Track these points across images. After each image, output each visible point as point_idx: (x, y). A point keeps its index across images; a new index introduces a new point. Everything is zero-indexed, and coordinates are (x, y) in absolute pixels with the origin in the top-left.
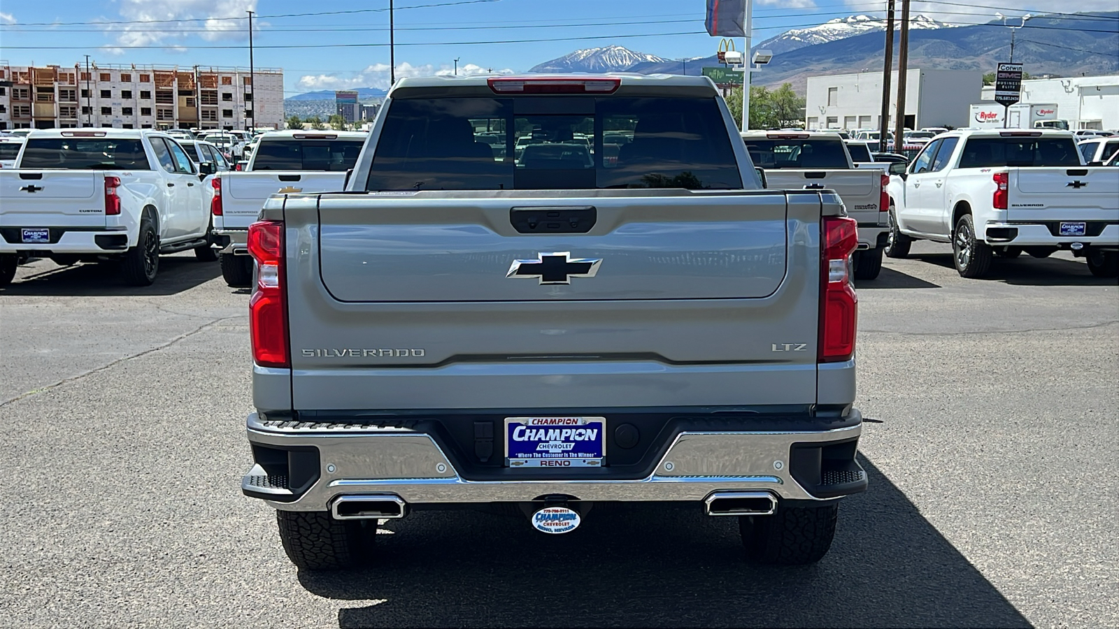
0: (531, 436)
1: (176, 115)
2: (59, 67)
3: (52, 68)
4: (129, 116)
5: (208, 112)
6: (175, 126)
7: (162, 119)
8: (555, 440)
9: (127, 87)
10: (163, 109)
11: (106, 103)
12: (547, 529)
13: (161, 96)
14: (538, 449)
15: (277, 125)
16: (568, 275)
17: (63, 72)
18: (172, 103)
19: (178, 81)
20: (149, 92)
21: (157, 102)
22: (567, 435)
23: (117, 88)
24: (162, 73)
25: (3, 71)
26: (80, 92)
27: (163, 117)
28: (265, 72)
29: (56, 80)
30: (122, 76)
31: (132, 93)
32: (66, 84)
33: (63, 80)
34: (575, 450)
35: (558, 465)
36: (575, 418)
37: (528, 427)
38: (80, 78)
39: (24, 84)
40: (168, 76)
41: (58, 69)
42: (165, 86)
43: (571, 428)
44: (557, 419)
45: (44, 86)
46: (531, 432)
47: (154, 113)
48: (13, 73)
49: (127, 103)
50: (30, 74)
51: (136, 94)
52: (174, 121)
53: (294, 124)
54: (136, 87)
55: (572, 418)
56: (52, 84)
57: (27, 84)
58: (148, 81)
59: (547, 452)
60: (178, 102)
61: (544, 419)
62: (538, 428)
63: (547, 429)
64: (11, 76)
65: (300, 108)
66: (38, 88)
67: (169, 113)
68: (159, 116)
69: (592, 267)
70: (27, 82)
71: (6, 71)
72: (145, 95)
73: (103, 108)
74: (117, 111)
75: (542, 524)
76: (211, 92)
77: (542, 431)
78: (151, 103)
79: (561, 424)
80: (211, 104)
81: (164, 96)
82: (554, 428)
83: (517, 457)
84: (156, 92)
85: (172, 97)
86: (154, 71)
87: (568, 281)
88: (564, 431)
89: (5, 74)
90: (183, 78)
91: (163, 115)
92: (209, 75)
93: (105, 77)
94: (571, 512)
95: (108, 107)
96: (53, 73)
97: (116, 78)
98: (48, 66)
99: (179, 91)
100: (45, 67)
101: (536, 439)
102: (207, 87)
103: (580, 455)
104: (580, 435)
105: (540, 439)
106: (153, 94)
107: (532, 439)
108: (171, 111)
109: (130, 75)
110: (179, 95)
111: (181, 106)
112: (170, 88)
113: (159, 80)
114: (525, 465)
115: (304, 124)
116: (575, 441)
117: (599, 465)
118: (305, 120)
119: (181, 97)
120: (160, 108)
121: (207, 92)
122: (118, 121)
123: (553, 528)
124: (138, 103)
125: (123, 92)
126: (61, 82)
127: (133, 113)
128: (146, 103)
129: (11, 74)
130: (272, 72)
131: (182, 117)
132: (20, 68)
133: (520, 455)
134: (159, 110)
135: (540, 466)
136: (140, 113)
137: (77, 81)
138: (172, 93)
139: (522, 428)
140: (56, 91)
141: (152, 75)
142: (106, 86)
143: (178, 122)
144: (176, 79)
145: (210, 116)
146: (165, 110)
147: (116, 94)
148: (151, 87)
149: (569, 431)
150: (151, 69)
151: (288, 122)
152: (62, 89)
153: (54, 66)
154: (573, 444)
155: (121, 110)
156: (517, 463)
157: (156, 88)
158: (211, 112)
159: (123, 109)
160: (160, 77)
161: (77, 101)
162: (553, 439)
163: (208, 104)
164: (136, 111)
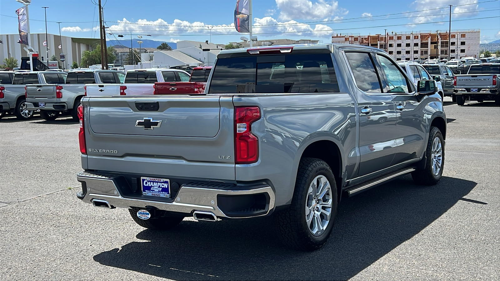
0: (149, 184)
1: (429, 53)
2: (380, 35)
3: (377, 35)
4: (409, 55)
5: (444, 51)
6: (428, 58)
7: (423, 55)
8: (156, 186)
9: (408, 41)
10: (424, 50)
11: (399, 49)
12: (141, 218)
13: (423, 45)
14: (151, 189)
15: (476, 55)
16: (152, 127)
17: (382, 37)
18: (428, 48)
19: (431, 38)
20: (418, 43)
21: (421, 48)
22: (159, 185)
23: (404, 42)
24: (424, 35)
25: (358, 38)
26: (388, 45)
27: (424, 54)
28: (472, 31)
29: (379, 41)
30: (407, 37)
31: (411, 44)
32: (383, 42)
33: (382, 40)
34: (162, 191)
35: (157, 196)
36: (161, 179)
37: (148, 181)
38: (388, 39)
39: (366, 43)
40: (427, 36)
41: (380, 36)
42: (425, 40)
43: (160, 182)
44: (155, 179)
45: (374, 43)
46: (149, 183)
47: (419, 53)
48: (362, 38)
49: (408, 49)
50: (368, 38)
51: (412, 45)
52: (428, 56)
53: (487, 54)
54: (412, 42)
55: (159, 179)
56: (377, 42)
57: (367, 43)
58: (418, 38)
59: (154, 191)
60: (430, 47)
61: (152, 178)
62: (151, 182)
63: (153, 182)
64: (361, 40)
65: (496, 47)
66: (371, 44)
67: (426, 52)
68: (421, 54)
69: (158, 124)
70: (367, 42)
71: (359, 38)
72: (416, 45)
73: (397, 51)
74: (404, 53)
75: (140, 215)
76: (446, 42)
77: (152, 183)
78: (418, 48)
79: (157, 181)
80: (445, 47)
81: (424, 45)
82: (155, 182)
83: (145, 192)
84: (421, 43)
85: (428, 45)
86: (421, 34)
87: (152, 129)
88: (158, 183)
89: (359, 39)
90: (433, 36)
91: (424, 53)
92: (445, 34)
93: (399, 38)
94: (148, 212)
95: (400, 51)
96: (378, 38)
97: (404, 38)
98: (376, 35)
99: (431, 42)
100: (375, 35)
101: (151, 186)
102: (444, 40)
103: (163, 192)
104: (163, 185)
105: (152, 185)
106: (419, 44)
107: (149, 185)
108: (427, 51)
109: (410, 36)
110: (431, 44)
111: (431, 49)
112: (427, 41)
113: (423, 38)
114: (147, 195)
115: (491, 55)
116: (161, 187)
117: (168, 197)
118: (494, 52)
119: (432, 45)
120: (422, 50)
121: (444, 42)
122: (403, 57)
123: (143, 217)
124: (412, 48)
125: (406, 44)
126: (381, 41)
127: (410, 53)
128: (416, 48)
129: (361, 39)
130: (475, 31)
131: (432, 54)
132: (365, 36)
133: (146, 191)
134: (422, 51)
135: (151, 195)
136: (413, 53)
137: (388, 40)
138: (428, 43)
139: (146, 181)
140: (379, 45)
141: (419, 36)
142: (399, 42)
143: (430, 56)
144: (430, 37)
145: (444, 53)
146: (424, 51)
147: (403, 45)
148: (419, 41)
149: (159, 183)
150: (419, 33)
151: (484, 54)
152: (381, 44)
153: (378, 35)
154: (161, 188)
155: (405, 52)
156: (145, 194)
157: (421, 41)
158: (445, 51)
159: (406, 51)
160: (423, 37)
161: (387, 49)
162: (155, 186)
163: (444, 47)
164: (412, 52)
